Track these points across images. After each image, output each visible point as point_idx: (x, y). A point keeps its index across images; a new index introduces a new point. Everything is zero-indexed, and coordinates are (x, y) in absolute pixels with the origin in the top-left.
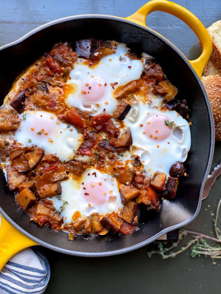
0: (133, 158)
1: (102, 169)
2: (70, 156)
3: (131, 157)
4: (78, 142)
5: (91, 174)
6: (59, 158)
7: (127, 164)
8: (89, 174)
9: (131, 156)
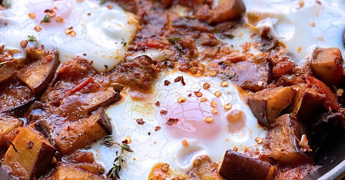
0: (256, 37)
1: (194, 68)
2: (117, 54)
3: (252, 36)
4: (127, 26)
5: (172, 80)
6: (92, 62)
7: (246, 51)
8: (167, 83)
9: (252, 34)
